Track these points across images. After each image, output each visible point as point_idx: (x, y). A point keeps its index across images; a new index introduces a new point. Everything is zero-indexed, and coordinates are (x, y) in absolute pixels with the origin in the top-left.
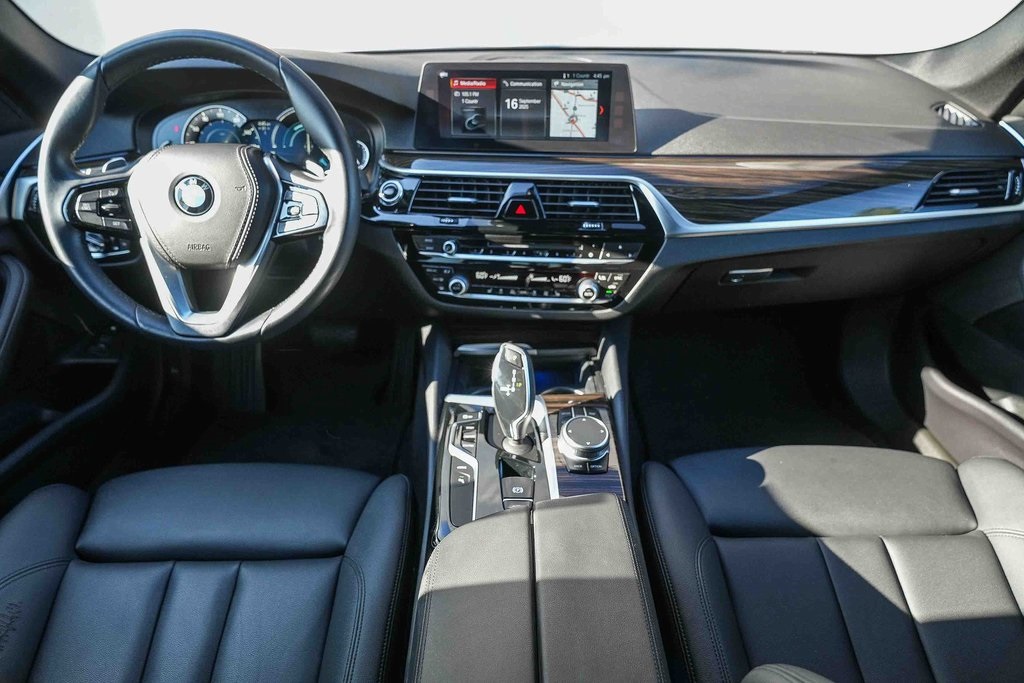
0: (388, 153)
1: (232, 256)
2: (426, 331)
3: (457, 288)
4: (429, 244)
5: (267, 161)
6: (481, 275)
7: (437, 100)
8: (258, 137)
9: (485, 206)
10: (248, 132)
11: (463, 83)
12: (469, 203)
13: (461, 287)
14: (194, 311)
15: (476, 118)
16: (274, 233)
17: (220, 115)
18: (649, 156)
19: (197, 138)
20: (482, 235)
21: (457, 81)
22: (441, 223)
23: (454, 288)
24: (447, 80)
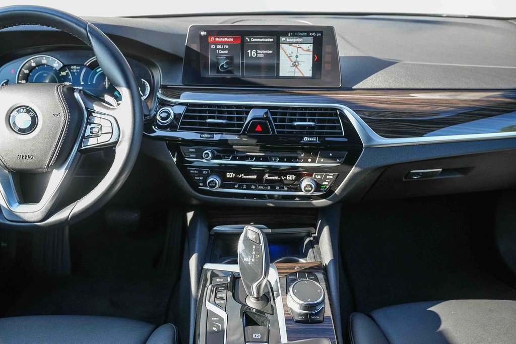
0: (164, 87)
1: (49, 163)
2: (190, 215)
3: (213, 184)
4: (192, 153)
5: (77, 95)
6: (230, 175)
7: (199, 51)
8: (70, 77)
9: (233, 125)
10: (64, 74)
11: (217, 39)
12: (222, 123)
13: (216, 184)
14: (20, 203)
15: (227, 63)
16: (80, 146)
17: (44, 61)
18: (351, 89)
19: (27, 78)
20: (231, 146)
21: (213, 38)
22: (201, 137)
23: (210, 184)
24: (206, 37)
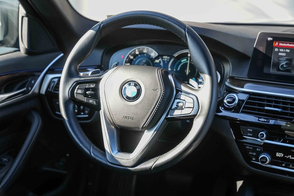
0: (232, 78)
1: (144, 124)
2: (239, 184)
3: (264, 160)
4: (250, 132)
5: (170, 77)
6: (279, 155)
7: (264, 52)
8: (162, 64)
9: (286, 114)
10: (157, 61)
11: (281, 44)
12: (278, 111)
13: (267, 160)
14: (119, 151)
15: (286, 64)
16: (167, 115)
17: (145, 51)
19: (130, 62)
20: (283, 130)
21: (277, 43)
22: (258, 120)
23: (262, 160)
24: (271, 42)
